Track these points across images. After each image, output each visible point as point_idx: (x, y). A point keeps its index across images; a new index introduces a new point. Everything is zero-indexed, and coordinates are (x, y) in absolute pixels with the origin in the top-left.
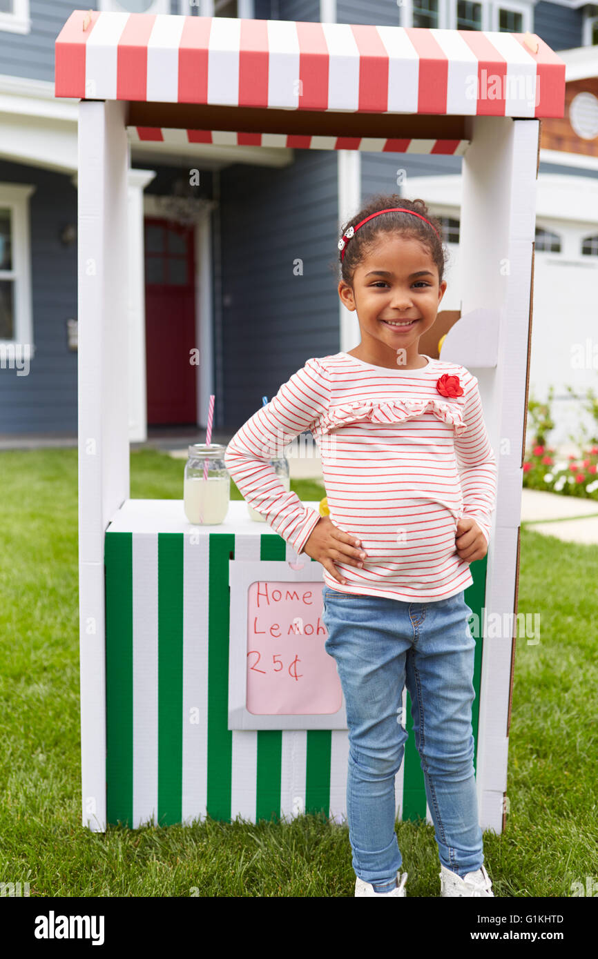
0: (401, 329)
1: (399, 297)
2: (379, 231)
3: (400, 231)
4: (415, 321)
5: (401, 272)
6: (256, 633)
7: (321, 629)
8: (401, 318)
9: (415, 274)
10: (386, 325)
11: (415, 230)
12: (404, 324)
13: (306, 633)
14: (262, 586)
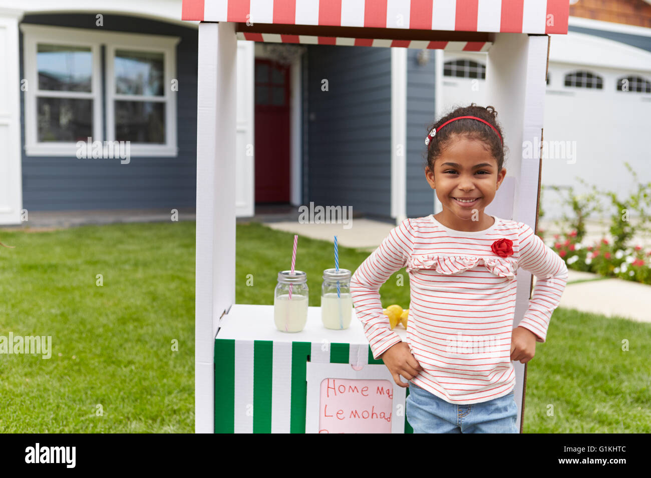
0: (467, 204)
1: (465, 182)
2: (452, 133)
3: (467, 134)
4: (477, 199)
5: (466, 164)
6: (326, 416)
7: (374, 415)
8: (466, 197)
9: (478, 165)
10: (455, 201)
11: (479, 133)
12: (468, 201)
13: (363, 417)
14: (331, 381)
